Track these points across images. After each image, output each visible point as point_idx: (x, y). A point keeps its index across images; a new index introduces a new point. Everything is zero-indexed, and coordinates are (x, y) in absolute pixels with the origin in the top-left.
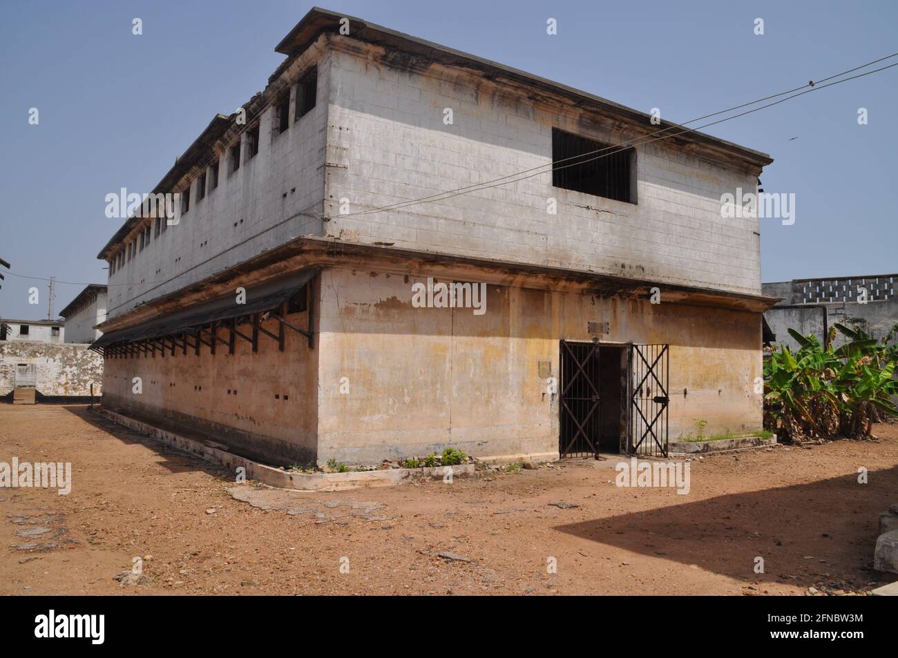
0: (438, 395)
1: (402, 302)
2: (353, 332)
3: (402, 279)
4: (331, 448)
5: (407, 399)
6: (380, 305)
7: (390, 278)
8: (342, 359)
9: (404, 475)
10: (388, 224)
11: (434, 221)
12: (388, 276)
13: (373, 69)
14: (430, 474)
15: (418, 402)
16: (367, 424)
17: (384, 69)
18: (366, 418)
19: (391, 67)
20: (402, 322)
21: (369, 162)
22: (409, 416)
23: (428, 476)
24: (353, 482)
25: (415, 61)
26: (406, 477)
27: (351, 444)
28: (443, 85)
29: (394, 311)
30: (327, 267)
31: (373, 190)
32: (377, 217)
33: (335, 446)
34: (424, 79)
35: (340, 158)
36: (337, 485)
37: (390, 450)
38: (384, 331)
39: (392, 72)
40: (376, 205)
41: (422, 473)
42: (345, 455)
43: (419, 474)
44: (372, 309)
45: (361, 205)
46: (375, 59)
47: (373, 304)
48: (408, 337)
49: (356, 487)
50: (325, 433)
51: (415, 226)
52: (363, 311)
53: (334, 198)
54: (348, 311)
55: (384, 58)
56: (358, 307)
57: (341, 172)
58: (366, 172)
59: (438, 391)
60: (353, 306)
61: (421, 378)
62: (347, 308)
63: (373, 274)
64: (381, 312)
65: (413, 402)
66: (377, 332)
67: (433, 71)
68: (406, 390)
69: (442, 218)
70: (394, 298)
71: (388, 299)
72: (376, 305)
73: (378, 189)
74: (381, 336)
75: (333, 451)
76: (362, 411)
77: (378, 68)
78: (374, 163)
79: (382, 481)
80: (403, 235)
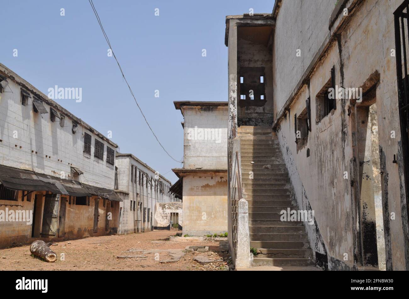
0: (224, 215)
1: (211, 185)
2: (194, 196)
3: (211, 178)
4: (187, 230)
5: (213, 216)
6: (203, 187)
7: (206, 178)
8: (190, 204)
9: (204, 239)
10: (205, 161)
11: (222, 158)
12: (205, 177)
13: (198, 113)
14: (214, 239)
15: (217, 217)
16: (199, 224)
17: (202, 112)
18: (198, 222)
19: (205, 111)
20: (210, 192)
21: (198, 143)
22: (214, 222)
23: (213, 240)
24: (187, 240)
25: (212, 107)
26: (205, 240)
27: (193, 230)
28: (224, 112)
29: (208, 188)
30: (185, 176)
31: (199, 151)
32: (201, 159)
33: (188, 230)
34: (217, 111)
35: (188, 143)
36: (182, 240)
37: (207, 232)
38: (204, 195)
39: (205, 112)
40: (200, 155)
41: (211, 239)
42: (191, 233)
43: (210, 239)
44: (200, 188)
45: (195, 156)
46: (199, 110)
47: (200, 186)
48: (213, 197)
49: (188, 241)
50: (185, 226)
51: (215, 160)
52: (197, 189)
53: (186, 155)
54: (192, 189)
55: (201, 108)
56: (195, 187)
57: (188, 147)
58: (197, 146)
59: (225, 214)
60: (193, 187)
61: (218, 209)
62: (191, 188)
63: (200, 177)
64: (203, 189)
65: (215, 217)
66: (202, 195)
67: (219, 109)
68: (212, 213)
69: (225, 157)
70: (208, 184)
71: (205, 185)
72: (201, 187)
73: (201, 150)
74: (203, 197)
75: (187, 231)
76: (197, 220)
77: (200, 112)
78: (200, 143)
79: (197, 240)
80: (211, 164)
